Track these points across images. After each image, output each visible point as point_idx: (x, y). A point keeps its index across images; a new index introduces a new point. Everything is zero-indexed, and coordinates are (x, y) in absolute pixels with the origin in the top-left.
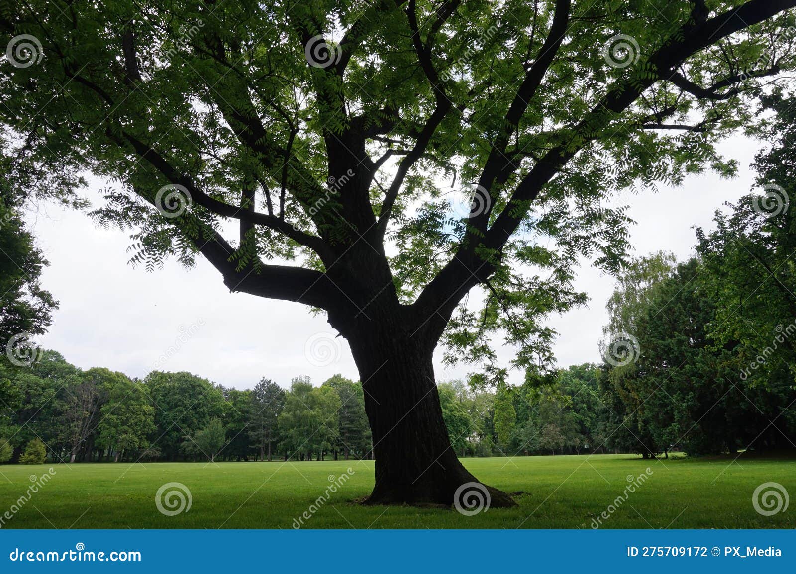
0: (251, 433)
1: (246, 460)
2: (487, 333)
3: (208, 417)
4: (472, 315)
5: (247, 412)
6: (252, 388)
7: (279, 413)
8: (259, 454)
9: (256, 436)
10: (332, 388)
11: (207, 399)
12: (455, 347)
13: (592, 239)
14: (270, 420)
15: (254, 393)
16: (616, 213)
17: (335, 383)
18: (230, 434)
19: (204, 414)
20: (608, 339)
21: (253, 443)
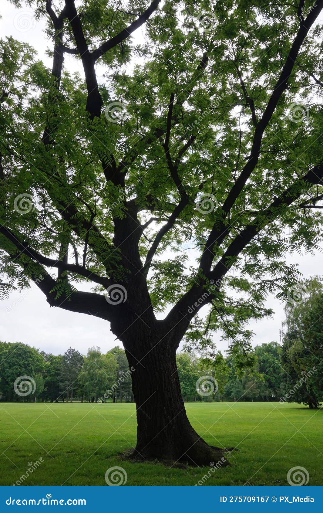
0: (61, 384)
1: (57, 402)
2: (210, 332)
3: (34, 373)
4: (201, 321)
5: (59, 370)
6: (63, 354)
7: (79, 371)
8: (65, 397)
9: (64, 385)
10: (113, 355)
11: (34, 361)
12: (190, 341)
13: (275, 282)
14: (73, 375)
15: (64, 357)
16: (290, 267)
17: (115, 352)
18: (47, 384)
19: (32, 370)
20: (286, 329)
21: (61, 391)
